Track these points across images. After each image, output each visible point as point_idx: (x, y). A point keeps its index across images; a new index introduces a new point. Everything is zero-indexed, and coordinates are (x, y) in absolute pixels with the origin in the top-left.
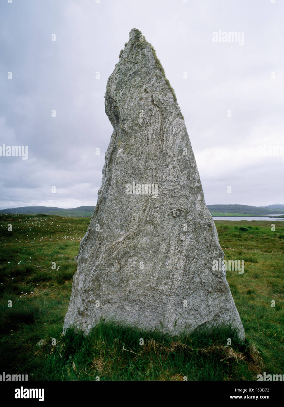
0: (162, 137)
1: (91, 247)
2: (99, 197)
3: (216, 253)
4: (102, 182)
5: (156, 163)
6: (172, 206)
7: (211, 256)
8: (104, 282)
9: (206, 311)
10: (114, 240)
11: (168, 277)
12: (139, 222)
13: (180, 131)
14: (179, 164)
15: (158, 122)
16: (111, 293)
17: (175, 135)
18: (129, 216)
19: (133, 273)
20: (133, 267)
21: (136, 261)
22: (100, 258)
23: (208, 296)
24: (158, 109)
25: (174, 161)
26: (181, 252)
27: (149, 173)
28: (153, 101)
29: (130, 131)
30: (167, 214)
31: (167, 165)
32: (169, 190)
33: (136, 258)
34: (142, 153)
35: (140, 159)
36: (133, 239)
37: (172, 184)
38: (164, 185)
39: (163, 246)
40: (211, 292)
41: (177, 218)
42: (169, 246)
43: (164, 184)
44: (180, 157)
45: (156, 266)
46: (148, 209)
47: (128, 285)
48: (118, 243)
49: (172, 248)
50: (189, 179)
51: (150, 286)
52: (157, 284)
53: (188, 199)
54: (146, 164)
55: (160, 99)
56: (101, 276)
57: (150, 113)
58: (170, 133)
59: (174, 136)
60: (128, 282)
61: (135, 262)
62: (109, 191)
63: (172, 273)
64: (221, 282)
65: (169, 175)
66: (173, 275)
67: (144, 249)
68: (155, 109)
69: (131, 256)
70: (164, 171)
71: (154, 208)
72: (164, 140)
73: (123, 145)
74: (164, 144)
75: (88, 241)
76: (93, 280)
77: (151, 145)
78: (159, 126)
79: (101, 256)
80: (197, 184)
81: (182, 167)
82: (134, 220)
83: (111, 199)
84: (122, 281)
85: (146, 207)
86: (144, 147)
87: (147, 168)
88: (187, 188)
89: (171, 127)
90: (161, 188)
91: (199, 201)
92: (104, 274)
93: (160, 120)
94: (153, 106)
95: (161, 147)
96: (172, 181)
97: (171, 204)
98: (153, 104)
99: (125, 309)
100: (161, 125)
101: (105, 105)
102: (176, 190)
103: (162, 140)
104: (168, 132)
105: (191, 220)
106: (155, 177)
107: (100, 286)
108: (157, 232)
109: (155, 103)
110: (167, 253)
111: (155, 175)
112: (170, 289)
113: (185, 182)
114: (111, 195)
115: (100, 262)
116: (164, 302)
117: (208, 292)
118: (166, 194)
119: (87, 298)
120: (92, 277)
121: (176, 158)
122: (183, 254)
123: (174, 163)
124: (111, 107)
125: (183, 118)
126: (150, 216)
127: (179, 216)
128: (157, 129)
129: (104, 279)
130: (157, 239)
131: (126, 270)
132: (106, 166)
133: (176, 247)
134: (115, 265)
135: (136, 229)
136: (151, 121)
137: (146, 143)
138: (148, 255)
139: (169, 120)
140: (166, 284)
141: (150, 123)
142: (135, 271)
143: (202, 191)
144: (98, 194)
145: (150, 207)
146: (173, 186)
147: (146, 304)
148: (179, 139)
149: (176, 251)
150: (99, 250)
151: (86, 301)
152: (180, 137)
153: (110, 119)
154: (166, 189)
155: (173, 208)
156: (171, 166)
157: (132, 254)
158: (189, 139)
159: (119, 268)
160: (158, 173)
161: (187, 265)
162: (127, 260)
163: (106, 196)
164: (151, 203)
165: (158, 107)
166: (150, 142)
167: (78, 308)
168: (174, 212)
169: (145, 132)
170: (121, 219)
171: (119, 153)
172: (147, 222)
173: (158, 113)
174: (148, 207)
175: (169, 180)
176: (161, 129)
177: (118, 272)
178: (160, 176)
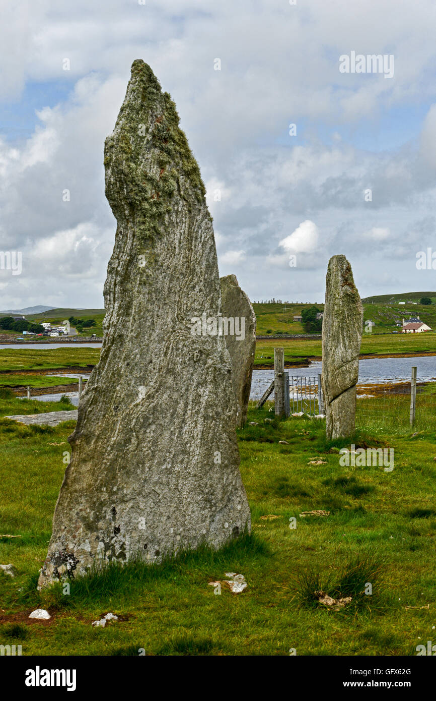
0: (190, 245)
1: (104, 416)
5: (181, 283)
6: (195, 346)
7: (229, 414)
8: (120, 469)
9: (221, 494)
10: (131, 402)
11: (184, 452)
12: (160, 370)
14: (205, 286)
15: (185, 222)
16: (125, 485)
17: (204, 244)
18: (149, 364)
19: (150, 451)
20: (150, 442)
21: (154, 431)
22: (116, 431)
23: (224, 472)
24: (185, 203)
25: (201, 281)
26: (198, 412)
28: (179, 189)
30: (188, 358)
31: (194, 287)
33: (153, 427)
34: (168, 268)
36: (153, 397)
37: (196, 313)
38: (188, 315)
39: (181, 405)
40: (226, 466)
41: (197, 363)
42: (186, 405)
44: (206, 275)
45: (172, 437)
46: (170, 351)
47: (143, 471)
48: (137, 405)
49: (190, 407)
50: (212, 307)
51: (166, 468)
52: (173, 463)
54: (171, 286)
55: (187, 188)
56: (116, 460)
57: (176, 208)
58: (199, 240)
59: (202, 245)
60: (143, 464)
61: (152, 434)
62: (129, 325)
63: (189, 445)
65: (195, 301)
66: (190, 447)
67: (162, 411)
68: (181, 203)
69: (149, 424)
70: (189, 296)
71: (177, 349)
72: (192, 249)
74: (192, 256)
76: (107, 469)
77: (178, 257)
78: (187, 228)
79: (118, 427)
80: (219, 314)
81: (208, 290)
82: (154, 368)
83: (131, 338)
84: (138, 464)
85: (168, 348)
86: (171, 259)
87: (171, 290)
89: (200, 232)
90: (185, 319)
91: (220, 337)
92: (120, 457)
93: (187, 220)
94: (179, 198)
95: (188, 260)
96: (196, 310)
97: (194, 343)
98: (180, 194)
99: (139, 507)
100: (190, 228)
103: (190, 250)
104: (196, 238)
105: (211, 366)
106: (178, 303)
107: (114, 476)
108: (176, 384)
109: (182, 193)
110: (184, 415)
111: (179, 301)
112: (186, 468)
113: (208, 311)
114: (132, 331)
115: (117, 438)
118: (189, 328)
119: (98, 499)
120: (106, 464)
121: (203, 277)
122: (200, 415)
123: (201, 284)
124: (122, 189)
127: (199, 360)
128: (184, 232)
129: (120, 465)
130: (175, 396)
131: (143, 447)
133: (193, 405)
134: (133, 441)
135: (156, 382)
136: (178, 220)
137: (173, 253)
138: (166, 420)
139: (197, 221)
140: (182, 462)
141: (177, 223)
142: (152, 448)
145: (172, 349)
147: (161, 496)
148: (207, 250)
149: (194, 411)
150: (115, 419)
151: (98, 503)
152: (208, 246)
154: (190, 320)
155: (195, 349)
156: (197, 289)
157: (150, 421)
158: (216, 251)
159: (136, 444)
160: (182, 298)
161: (206, 430)
162: (146, 431)
163: (124, 332)
164: (174, 342)
165: (185, 200)
166: (177, 251)
168: (196, 354)
169: (172, 236)
170: (140, 369)
172: (168, 371)
173: (185, 208)
174: (171, 348)
175: (193, 309)
176: (190, 234)
177: (134, 451)
178: (185, 302)
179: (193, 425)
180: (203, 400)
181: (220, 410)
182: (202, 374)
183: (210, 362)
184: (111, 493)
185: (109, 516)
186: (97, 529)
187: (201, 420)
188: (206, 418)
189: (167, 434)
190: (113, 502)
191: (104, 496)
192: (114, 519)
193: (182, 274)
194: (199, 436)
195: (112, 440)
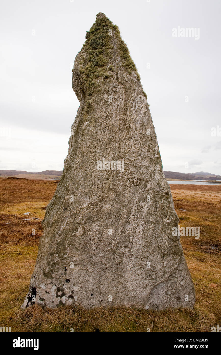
0: (125, 112)
1: (57, 212)
2: (65, 166)
3: (172, 218)
4: (68, 152)
5: (120, 136)
6: (134, 175)
7: (167, 221)
8: (69, 245)
9: (161, 272)
10: (78, 206)
11: (128, 241)
12: (102, 189)
13: (142, 107)
14: (140, 138)
15: (122, 98)
16: (75, 255)
17: (138, 110)
18: (93, 184)
19: (96, 237)
20: (95, 232)
21: (99, 226)
22: (65, 222)
23: (164, 258)
24: (122, 86)
25: (137, 134)
26: (140, 217)
27: (113, 144)
28: (117, 78)
29: (95, 106)
30: (128, 183)
31: (130, 138)
32: (131, 161)
33: (99, 223)
34: (107, 126)
35: (105, 132)
36: (97, 205)
37: (134, 155)
39: (125, 211)
40: (166, 255)
41: (138, 187)
42: (129, 212)
43: (126, 155)
44: (141, 131)
45: (117, 231)
46: (111, 177)
47: (90, 248)
48: (82, 209)
49: (132, 213)
50: (150, 151)
51: (112, 249)
52: (117, 247)
53: (148, 169)
54: (110, 137)
55: (124, 77)
56: (65, 239)
57: (114, 90)
58: (133, 108)
59: (136, 111)
60: (91, 245)
61: (97, 227)
62: (75, 160)
63: (132, 237)
64: (176, 245)
65: (131, 147)
66: (133, 239)
67: (106, 214)
68: (119, 87)
69: (94, 221)
70: (126, 144)
71: (117, 177)
72: (127, 114)
73: (89, 118)
74: (127, 118)
75: (54, 206)
76: (58, 243)
77: (115, 119)
78: (123, 102)
79: (67, 220)
80: (156, 156)
81: (144, 140)
82: (98, 188)
83: (77, 168)
84: (85, 244)
85: (109, 176)
86: (109, 121)
87: (111, 140)
88: (148, 159)
89: (134, 103)
90: (124, 158)
91: (158, 171)
92: (68, 238)
93: (124, 96)
94: (117, 83)
95: (124, 121)
96: (134, 153)
97: (133, 173)
98: (118, 81)
99: (87, 270)
100: (125, 101)
101: (73, 81)
102: (137, 161)
103: (126, 114)
104: (131, 107)
105: (150, 189)
107: (65, 249)
108: (119, 198)
109: (120, 80)
110: (128, 218)
111: (119, 147)
112: (129, 252)
113: (146, 154)
114: (76, 164)
115: (65, 227)
116: (124, 263)
117: (164, 254)
118: (128, 164)
119: (52, 260)
120: (57, 241)
121: (138, 131)
122: (142, 220)
123: (137, 136)
124: (78, 83)
125: (145, 96)
126: (113, 185)
127: (139, 185)
128: (121, 105)
129: (69, 243)
130: (118, 206)
131: (90, 234)
132: (73, 138)
133: (136, 212)
134: (79, 229)
135: (100, 196)
136: (116, 97)
137: (111, 117)
138: (110, 220)
139: (132, 97)
140: (126, 247)
141: (115, 99)
142: (97, 236)
143: (161, 162)
144: (65, 162)
145: (113, 176)
146: (134, 157)
147: (108, 265)
148: (141, 114)
149: (136, 217)
150: (65, 215)
151: (52, 263)
152: (142, 112)
153: (77, 95)
154: (128, 159)
155: (134, 177)
156: (133, 139)
157: (95, 219)
158: (150, 115)
159: (83, 232)
160: (121, 145)
161: (146, 230)
162: (91, 225)
163: (72, 165)
164: (114, 172)
165: (122, 84)
166: (114, 116)
167: (44, 270)
168: (135, 181)
169: (110, 107)
170: (85, 187)
171: (85, 125)
172: (110, 190)
173: (123, 90)
174: (111, 176)
175: (131, 152)
176: (125, 105)
177: (82, 236)
178: (123, 147)
179: (136, 225)
180: (145, 211)
181: (159, 218)
182: (144, 194)
183: (149, 186)
184: (63, 258)
185: (61, 271)
186: (52, 277)
187: (142, 222)
188: (146, 222)
190: (64, 264)
191: (57, 259)
192: (65, 274)
193: (120, 130)
194: (141, 233)
195: (62, 227)
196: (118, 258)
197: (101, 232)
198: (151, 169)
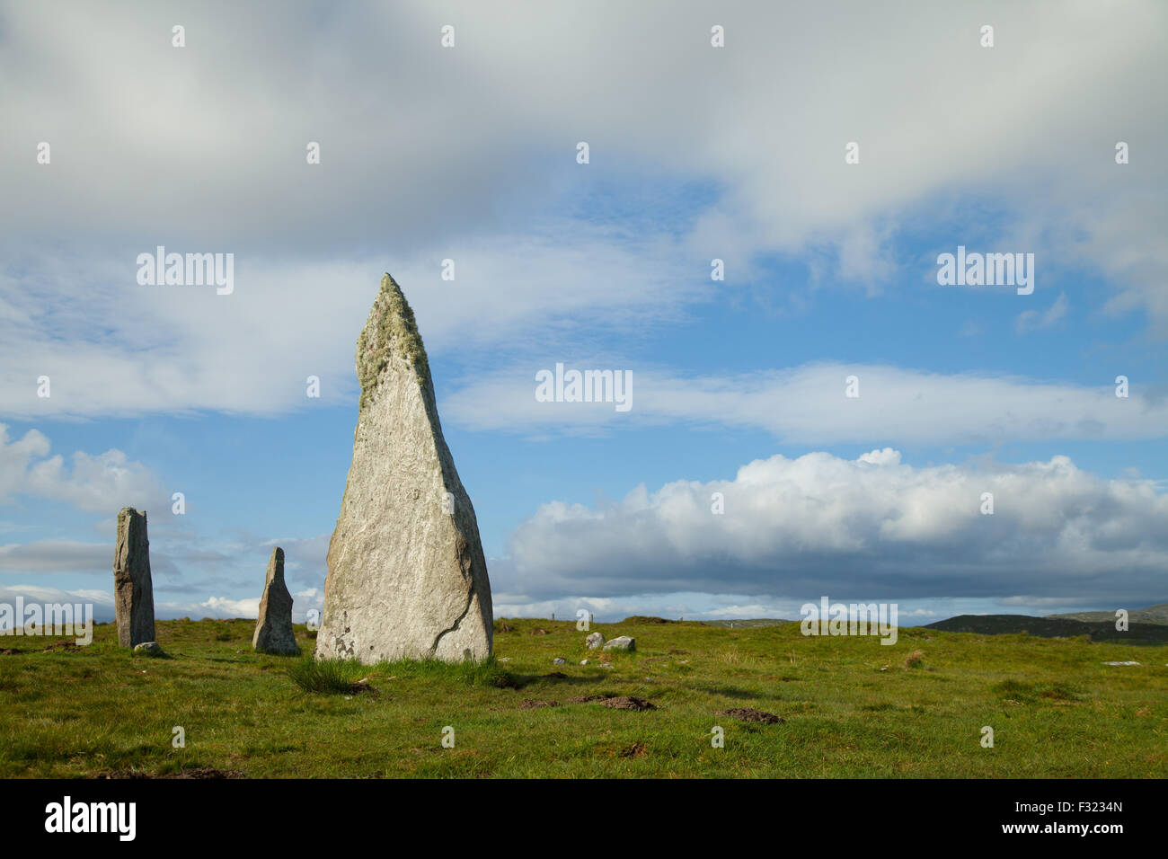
180: (426, 531)
181: (439, 539)
182: (423, 509)
183: (428, 498)
184: (342, 600)
185: (341, 617)
186: (332, 627)
187: (423, 548)
189: (393, 559)
190: (344, 607)
191: (337, 602)
193: (393, 429)
194: (422, 561)
195: (341, 560)
196: (400, 600)
197: (380, 564)
198: (428, 475)
